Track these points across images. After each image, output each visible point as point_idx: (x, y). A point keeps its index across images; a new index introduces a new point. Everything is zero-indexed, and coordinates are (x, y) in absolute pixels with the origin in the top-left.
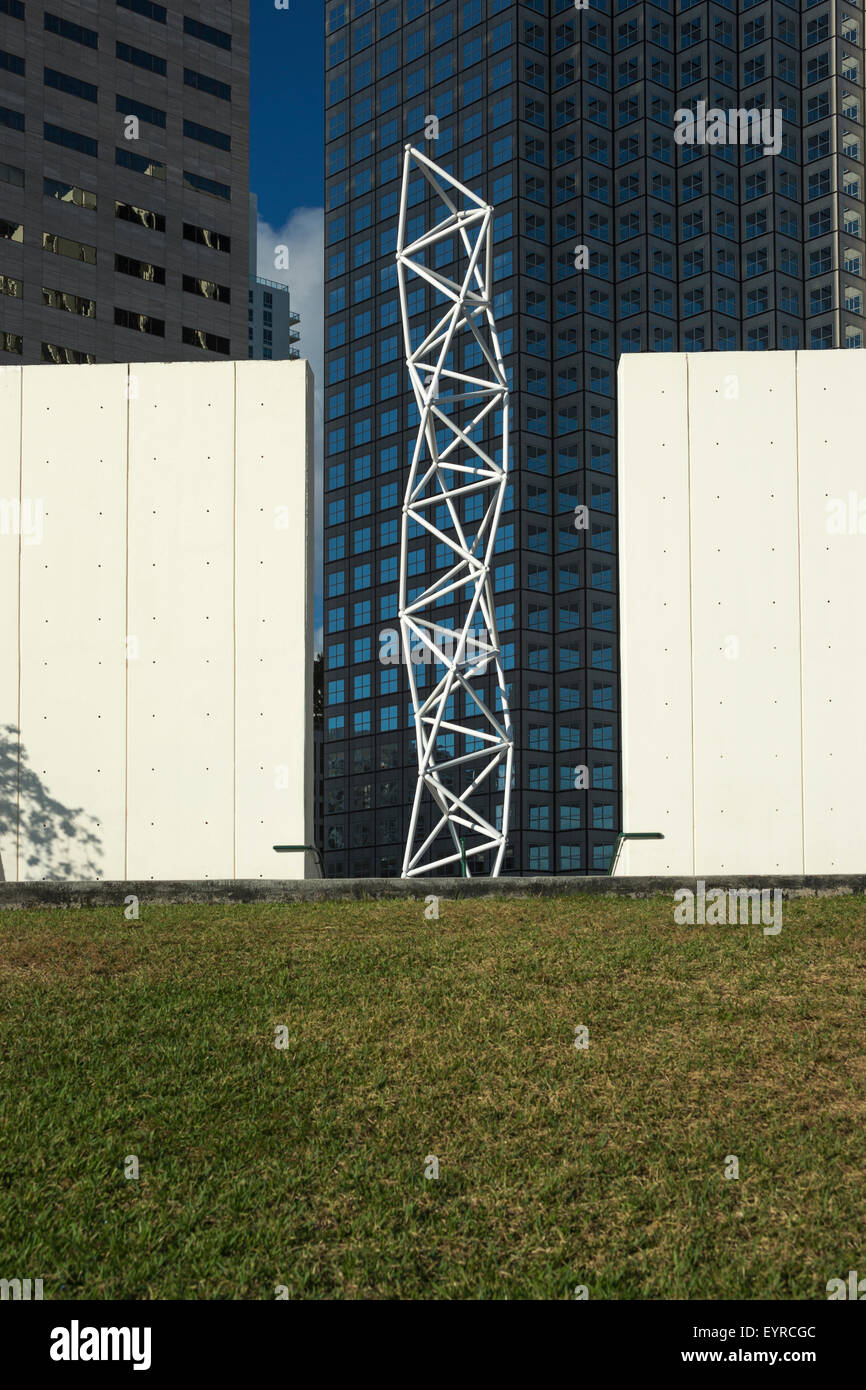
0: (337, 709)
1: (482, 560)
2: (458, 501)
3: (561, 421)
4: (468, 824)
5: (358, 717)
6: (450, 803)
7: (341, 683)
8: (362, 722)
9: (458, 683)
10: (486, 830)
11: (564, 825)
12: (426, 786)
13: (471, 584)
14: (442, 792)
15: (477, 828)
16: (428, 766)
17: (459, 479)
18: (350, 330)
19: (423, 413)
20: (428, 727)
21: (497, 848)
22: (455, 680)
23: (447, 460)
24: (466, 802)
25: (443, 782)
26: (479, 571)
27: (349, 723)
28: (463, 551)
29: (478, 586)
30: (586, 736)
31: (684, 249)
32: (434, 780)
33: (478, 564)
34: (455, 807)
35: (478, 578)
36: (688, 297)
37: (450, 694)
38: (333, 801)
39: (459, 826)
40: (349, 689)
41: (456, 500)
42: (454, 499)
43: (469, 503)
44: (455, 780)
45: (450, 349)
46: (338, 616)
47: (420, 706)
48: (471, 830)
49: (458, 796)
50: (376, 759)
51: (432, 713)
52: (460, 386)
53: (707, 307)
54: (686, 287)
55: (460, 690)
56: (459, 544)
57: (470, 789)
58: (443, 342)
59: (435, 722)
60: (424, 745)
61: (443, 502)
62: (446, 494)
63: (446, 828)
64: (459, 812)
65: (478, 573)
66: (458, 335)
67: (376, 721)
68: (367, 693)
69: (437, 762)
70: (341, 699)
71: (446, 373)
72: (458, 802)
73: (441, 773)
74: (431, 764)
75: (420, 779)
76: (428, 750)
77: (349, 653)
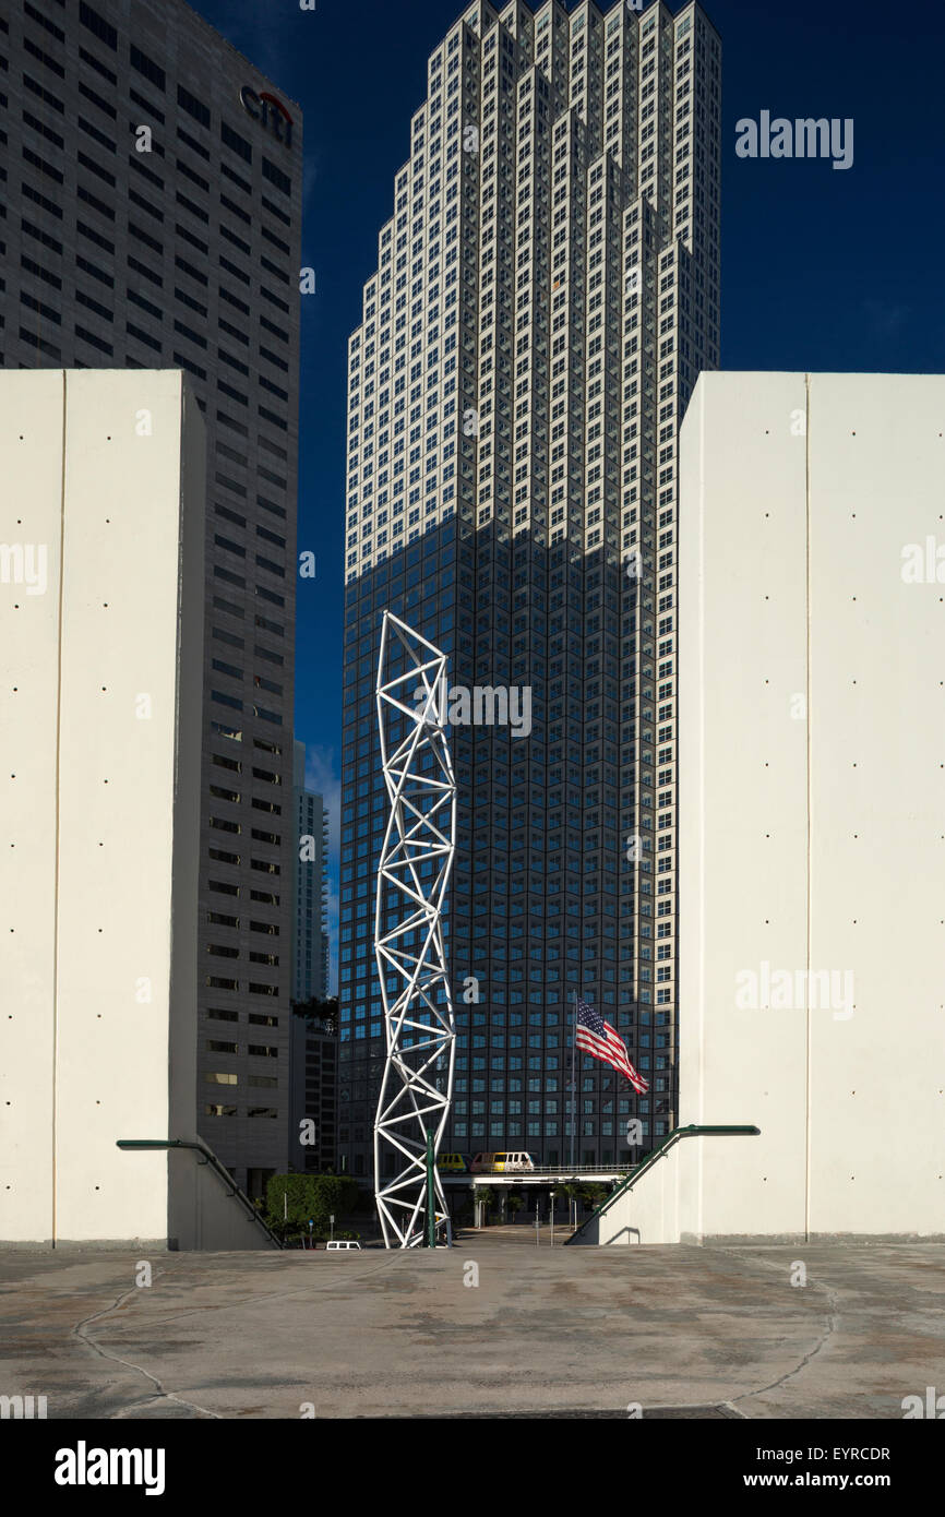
0: (346, 1025)
1: (435, 906)
2: (417, 865)
3: (477, 864)
4: (423, 1091)
5: (358, 1029)
6: (410, 1076)
7: (349, 1010)
8: (360, 1032)
9: (417, 993)
10: (437, 1096)
11: (475, 1089)
12: (393, 1065)
13: (426, 925)
14: (404, 1069)
15: (429, 1094)
16: (394, 1050)
17: (419, 851)
18: (356, 813)
19: (394, 802)
20: (394, 1024)
21: (443, 1108)
22: (415, 990)
23: (411, 839)
24: (421, 1076)
25: (405, 1062)
26: (432, 913)
27: (353, 1033)
28: (420, 898)
29: (432, 926)
30: (488, 1041)
31: (550, 769)
32: (399, 1060)
33: (432, 908)
34: (413, 1079)
35: (432, 919)
36: (552, 795)
37: (410, 1002)
38: (343, 1075)
39: (415, 1092)
40: (353, 1013)
41: (416, 864)
42: (414, 863)
43: (423, 866)
44: (413, 1060)
45: (413, 760)
46: (347, 972)
47: (389, 1008)
48: (425, 1095)
49: (416, 1071)
50: (368, 1052)
51: (398, 1014)
52: (420, 785)
53: (563, 801)
54: (551, 790)
55: (417, 999)
56: (418, 893)
57: (425, 1067)
58: (406, 758)
59: (399, 1020)
60: (392, 1036)
61: (407, 866)
62: (408, 860)
63: (407, 1094)
64: (416, 1083)
65: (431, 916)
66: (418, 753)
67: (368, 1031)
68: (363, 1016)
69: (401, 1048)
70: (348, 1018)
71: (409, 776)
72: (416, 1076)
73: (403, 1055)
74: (397, 1049)
75: (389, 1059)
76: (395, 1038)
77: (353, 993)
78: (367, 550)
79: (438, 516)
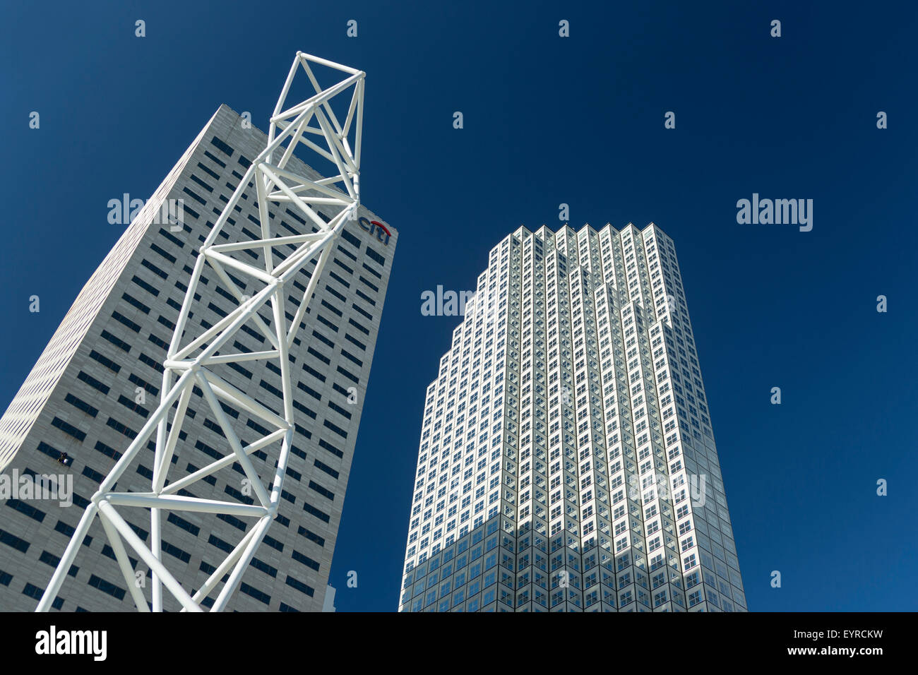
78: (425, 544)
79: (485, 515)
